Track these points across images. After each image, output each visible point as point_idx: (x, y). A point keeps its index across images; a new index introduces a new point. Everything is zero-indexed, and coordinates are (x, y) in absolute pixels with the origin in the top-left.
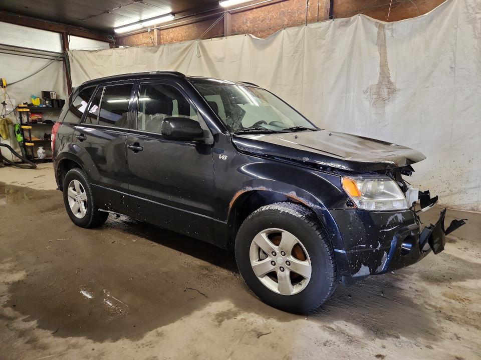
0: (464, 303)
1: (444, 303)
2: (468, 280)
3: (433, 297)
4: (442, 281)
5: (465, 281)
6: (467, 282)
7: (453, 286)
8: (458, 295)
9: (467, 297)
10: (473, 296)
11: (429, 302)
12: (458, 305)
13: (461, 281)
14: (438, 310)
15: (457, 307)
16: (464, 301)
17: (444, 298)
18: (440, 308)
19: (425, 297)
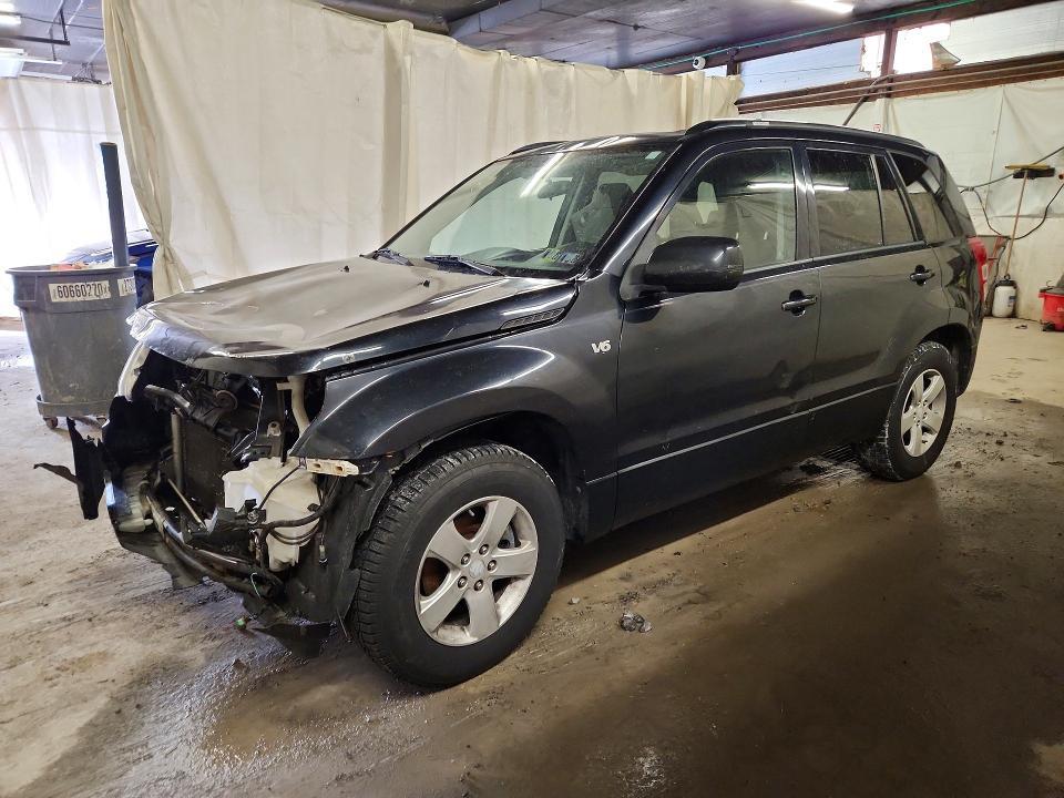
0: (57, 665)
1: (93, 639)
2: (75, 741)
3: (121, 637)
4: (130, 686)
5: (81, 731)
6: (74, 730)
7: (100, 691)
8: (77, 676)
9: (55, 685)
10: (45, 696)
11: (121, 623)
12: (65, 652)
13: (91, 724)
14: (95, 621)
15: (66, 648)
16: (58, 669)
17: (101, 648)
18: (93, 626)
19: (134, 627)
